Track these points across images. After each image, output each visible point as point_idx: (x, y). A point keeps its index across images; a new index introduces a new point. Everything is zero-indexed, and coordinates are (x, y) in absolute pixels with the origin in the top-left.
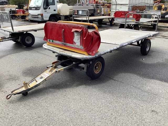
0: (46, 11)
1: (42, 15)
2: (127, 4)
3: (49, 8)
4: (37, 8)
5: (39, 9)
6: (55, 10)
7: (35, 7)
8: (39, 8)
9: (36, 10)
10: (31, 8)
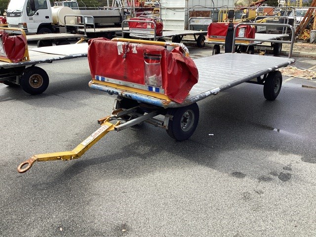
0: (32, 18)
1: (25, 25)
2: (183, 8)
3: (38, 14)
4: (17, 14)
5: (20, 16)
6: (47, 17)
7: (15, 11)
8: (20, 13)
9: (15, 16)
10: (9, 15)
